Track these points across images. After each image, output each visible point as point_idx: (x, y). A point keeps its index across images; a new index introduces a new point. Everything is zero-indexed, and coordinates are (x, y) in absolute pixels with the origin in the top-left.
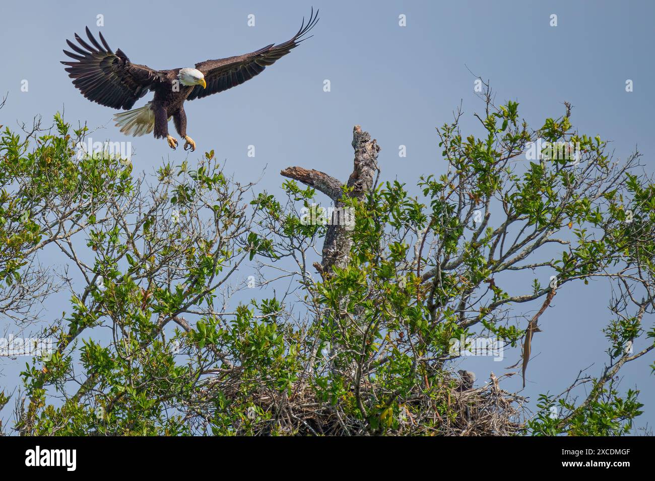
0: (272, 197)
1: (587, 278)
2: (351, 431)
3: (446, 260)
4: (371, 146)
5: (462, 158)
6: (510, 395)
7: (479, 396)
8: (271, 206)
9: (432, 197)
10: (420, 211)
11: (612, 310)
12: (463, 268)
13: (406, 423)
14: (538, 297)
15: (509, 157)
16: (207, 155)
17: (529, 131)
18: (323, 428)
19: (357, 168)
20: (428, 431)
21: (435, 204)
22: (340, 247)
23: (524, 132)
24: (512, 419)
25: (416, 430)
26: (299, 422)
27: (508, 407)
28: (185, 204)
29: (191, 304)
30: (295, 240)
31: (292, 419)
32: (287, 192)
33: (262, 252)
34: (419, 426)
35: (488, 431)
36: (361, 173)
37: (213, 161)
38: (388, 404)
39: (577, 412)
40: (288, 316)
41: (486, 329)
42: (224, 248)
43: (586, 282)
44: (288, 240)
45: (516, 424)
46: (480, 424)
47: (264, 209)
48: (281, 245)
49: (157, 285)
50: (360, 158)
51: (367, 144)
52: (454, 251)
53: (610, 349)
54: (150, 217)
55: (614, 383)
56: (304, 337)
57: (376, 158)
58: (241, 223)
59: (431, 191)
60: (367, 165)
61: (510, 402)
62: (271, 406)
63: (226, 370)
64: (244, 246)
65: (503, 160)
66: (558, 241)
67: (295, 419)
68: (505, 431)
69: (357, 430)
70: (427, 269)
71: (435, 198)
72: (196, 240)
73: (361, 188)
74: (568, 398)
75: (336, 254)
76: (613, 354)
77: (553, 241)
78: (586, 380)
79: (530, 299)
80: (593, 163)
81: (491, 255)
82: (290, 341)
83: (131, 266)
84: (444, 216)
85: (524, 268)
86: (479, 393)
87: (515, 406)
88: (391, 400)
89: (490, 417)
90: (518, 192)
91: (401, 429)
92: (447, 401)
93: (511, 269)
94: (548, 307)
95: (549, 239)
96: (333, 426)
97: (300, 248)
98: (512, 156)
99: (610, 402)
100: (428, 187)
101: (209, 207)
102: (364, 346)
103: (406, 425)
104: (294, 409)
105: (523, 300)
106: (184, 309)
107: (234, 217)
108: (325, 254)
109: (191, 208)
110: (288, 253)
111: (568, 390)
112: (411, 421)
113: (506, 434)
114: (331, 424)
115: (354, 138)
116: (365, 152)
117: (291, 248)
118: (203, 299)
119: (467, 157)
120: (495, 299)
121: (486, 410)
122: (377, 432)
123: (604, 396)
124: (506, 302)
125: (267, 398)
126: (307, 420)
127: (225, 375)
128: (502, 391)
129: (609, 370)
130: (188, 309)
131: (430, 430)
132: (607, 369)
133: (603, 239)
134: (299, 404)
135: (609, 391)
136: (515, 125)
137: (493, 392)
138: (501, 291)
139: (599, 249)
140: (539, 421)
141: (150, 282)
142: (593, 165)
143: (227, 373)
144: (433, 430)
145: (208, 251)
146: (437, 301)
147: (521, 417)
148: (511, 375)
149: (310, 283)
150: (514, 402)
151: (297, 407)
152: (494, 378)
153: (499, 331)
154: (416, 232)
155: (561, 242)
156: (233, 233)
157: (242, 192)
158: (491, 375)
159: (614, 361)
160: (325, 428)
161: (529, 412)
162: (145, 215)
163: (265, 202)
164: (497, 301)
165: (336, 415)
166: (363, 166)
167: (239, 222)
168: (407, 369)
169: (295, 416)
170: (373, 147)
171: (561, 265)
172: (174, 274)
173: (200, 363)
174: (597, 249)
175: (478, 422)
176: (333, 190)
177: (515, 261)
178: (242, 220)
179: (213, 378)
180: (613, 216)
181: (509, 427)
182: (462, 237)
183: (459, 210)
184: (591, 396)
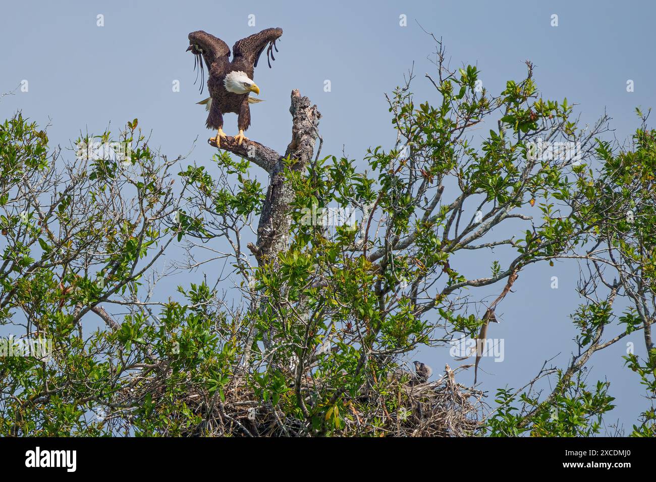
0: (203, 168)
1: (553, 260)
2: (290, 432)
3: (396, 240)
4: (311, 112)
5: (414, 127)
6: (467, 389)
7: (432, 391)
8: (202, 179)
9: (381, 171)
10: (369, 187)
11: (580, 292)
12: (414, 249)
13: (351, 421)
14: (498, 280)
15: (465, 126)
16: (130, 124)
17: (488, 98)
18: (259, 429)
19: (296, 137)
20: (377, 430)
21: (384, 178)
22: (277, 225)
23: (482, 100)
24: (469, 415)
25: (363, 430)
26: (232, 423)
27: (464, 403)
28: (105, 179)
29: (111, 292)
30: (228, 218)
31: (224, 419)
32: (219, 164)
33: (192, 231)
34: (367, 426)
35: (443, 429)
36: (300, 142)
37: (136, 130)
38: (333, 402)
39: (541, 408)
40: (220, 304)
41: (443, 318)
42: (150, 229)
43: (551, 264)
44: (220, 219)
45: (474, 421)
46: (434, 422)
47: (194, 184)
48: (213, 224)
49: (72, 271)
50: (299, 125)
51: (306, 110)
52: (405, 230)
53: (578, 336)
54: (66, 197)
55: (582, 374)
56: (238, 327)
57: (316, 126)
58: (168, 200)
59: (379, 165)
60: (307, 133)
61: (467, 396)
62: (201, 405)
63: (151, 365)
64: (171, 226)
65: (459, 129)
66: (519, 216)
67: (228, 419)
68: (461, 429)
69: (297, 431)
70: (374, 250)
71: (384, 171)
72: (118, 223)
73: (300, 159)
74: (532, 391)
75: (273, 234)
76: (581, 342)
77: (514, 216)
78: (551, 371)
79: (489, 282)
80: (557, 129)
81: (446, 233)
82: (222, 332)
83: (45, 251)
84: (394, 192)
85: (482, 247)
86: (433, 388)
87: (473, 401)
88: (336, 397)
89: (445, 414)
90: (476, 163)
91: (346, 429)
92: (397, 397)
93: (467, 248)
94: (509, 291)
95: (510, 215)
96: (270, 426)
97: (234, 227)
98: (469, 125)
99: (578, 396)
100: (376, 160)
101: (132, 182)
102: (306, 338)
103: (351, 424)
104: (226, 408)
105: (481, 284)
106: (104, 299)
107: (160, 193)
108: (260, 233)
109: (112, 185)
110: (221, 232)
111: (532, 383)
112: (357, 419)
113: (463, 434)
114: (268, 424)
115: (293, 104)
116: (304, 119)
117: (224, 227)
118: (126, 287)
119: (419, 126)
120: (450, 283)
121: (440, 407)
122: (319, 433)
123: (572, 390)
124: (462, 285)
125: (196, 395)
126: (242, 420)
127: (149, 371)
128: (458, 385)
129: (576, 361)
130: (109, 298)
131: (379, 431)
132: (575, 358)
133: (570, 217)
134: (232, 402)
135: (577, 384)
136: (473, 92)
137: (448, 386)
138: (456, 275)
139: (565, 228)
140: (500, 419)
141: (65, 268)
142: (558, 131)
143: (152, 368)
144: (382, 430)
145: (131, 233)
146: (386, 286)
147: (479, 413)
148: (467, 367)
149: (245, 266)
150: (472, 397)
151: (230, 405)
152: (449, 371)
153: (457, 321)
154: (362, 208)
155: (522, 217)
156: (159, 213)
157: (168, 166)
158: (446, 367)
159: (583, 350)
160: (260, 429)
161: (488, 408)
162: (60, 194)
163: (195, 175)
164: (452, 285)
165: (274, 413)
166: (302, 134)
167: (165, 200)
168: (354, 363)
169: (228, 416)
170: (313, 114)
171: (524, 244)
172: (92, 258)
173: (121, 358)
174: (563, 228)
175: (431, 420)
176: (269, 162)
177: (472, 239)
178: (170, 196)
179: (136, 373)
180: (582, 191)
181: (465, 424)
182: (413, 214)
183: (410, 185)
184: (557, 390)
